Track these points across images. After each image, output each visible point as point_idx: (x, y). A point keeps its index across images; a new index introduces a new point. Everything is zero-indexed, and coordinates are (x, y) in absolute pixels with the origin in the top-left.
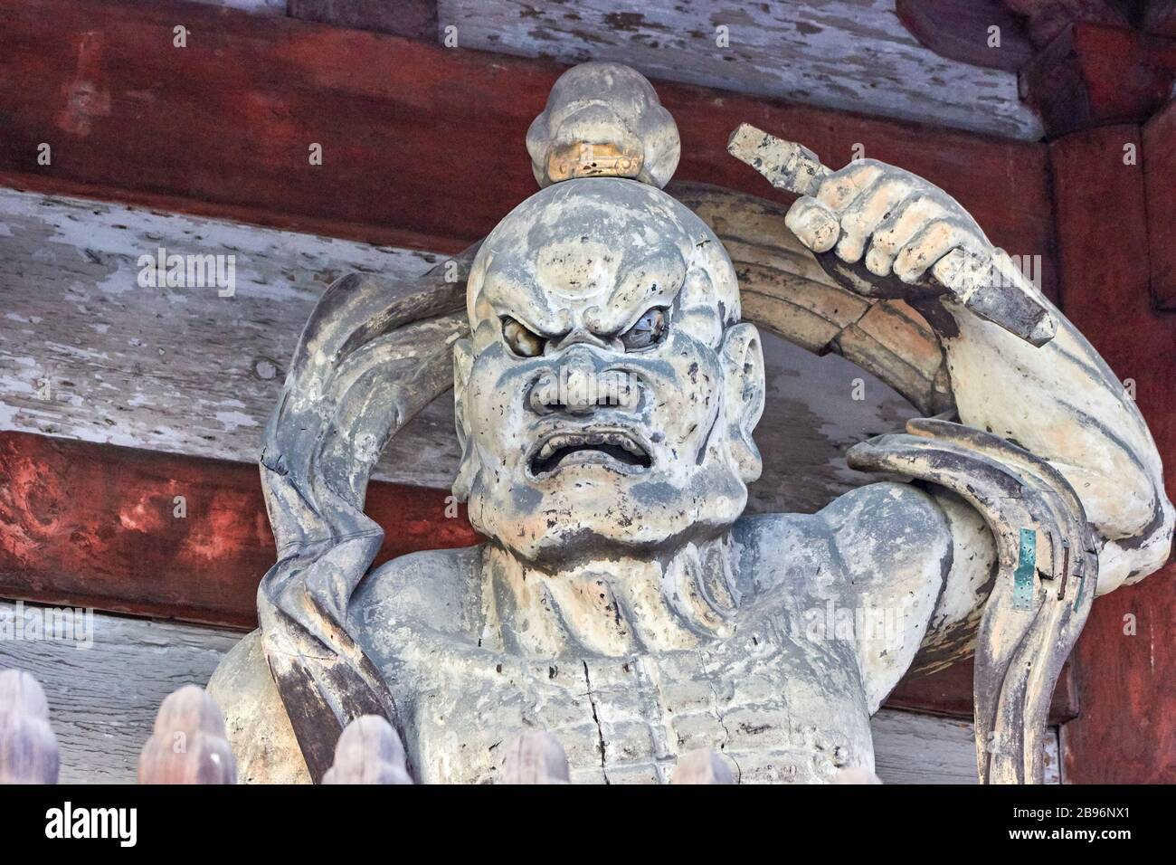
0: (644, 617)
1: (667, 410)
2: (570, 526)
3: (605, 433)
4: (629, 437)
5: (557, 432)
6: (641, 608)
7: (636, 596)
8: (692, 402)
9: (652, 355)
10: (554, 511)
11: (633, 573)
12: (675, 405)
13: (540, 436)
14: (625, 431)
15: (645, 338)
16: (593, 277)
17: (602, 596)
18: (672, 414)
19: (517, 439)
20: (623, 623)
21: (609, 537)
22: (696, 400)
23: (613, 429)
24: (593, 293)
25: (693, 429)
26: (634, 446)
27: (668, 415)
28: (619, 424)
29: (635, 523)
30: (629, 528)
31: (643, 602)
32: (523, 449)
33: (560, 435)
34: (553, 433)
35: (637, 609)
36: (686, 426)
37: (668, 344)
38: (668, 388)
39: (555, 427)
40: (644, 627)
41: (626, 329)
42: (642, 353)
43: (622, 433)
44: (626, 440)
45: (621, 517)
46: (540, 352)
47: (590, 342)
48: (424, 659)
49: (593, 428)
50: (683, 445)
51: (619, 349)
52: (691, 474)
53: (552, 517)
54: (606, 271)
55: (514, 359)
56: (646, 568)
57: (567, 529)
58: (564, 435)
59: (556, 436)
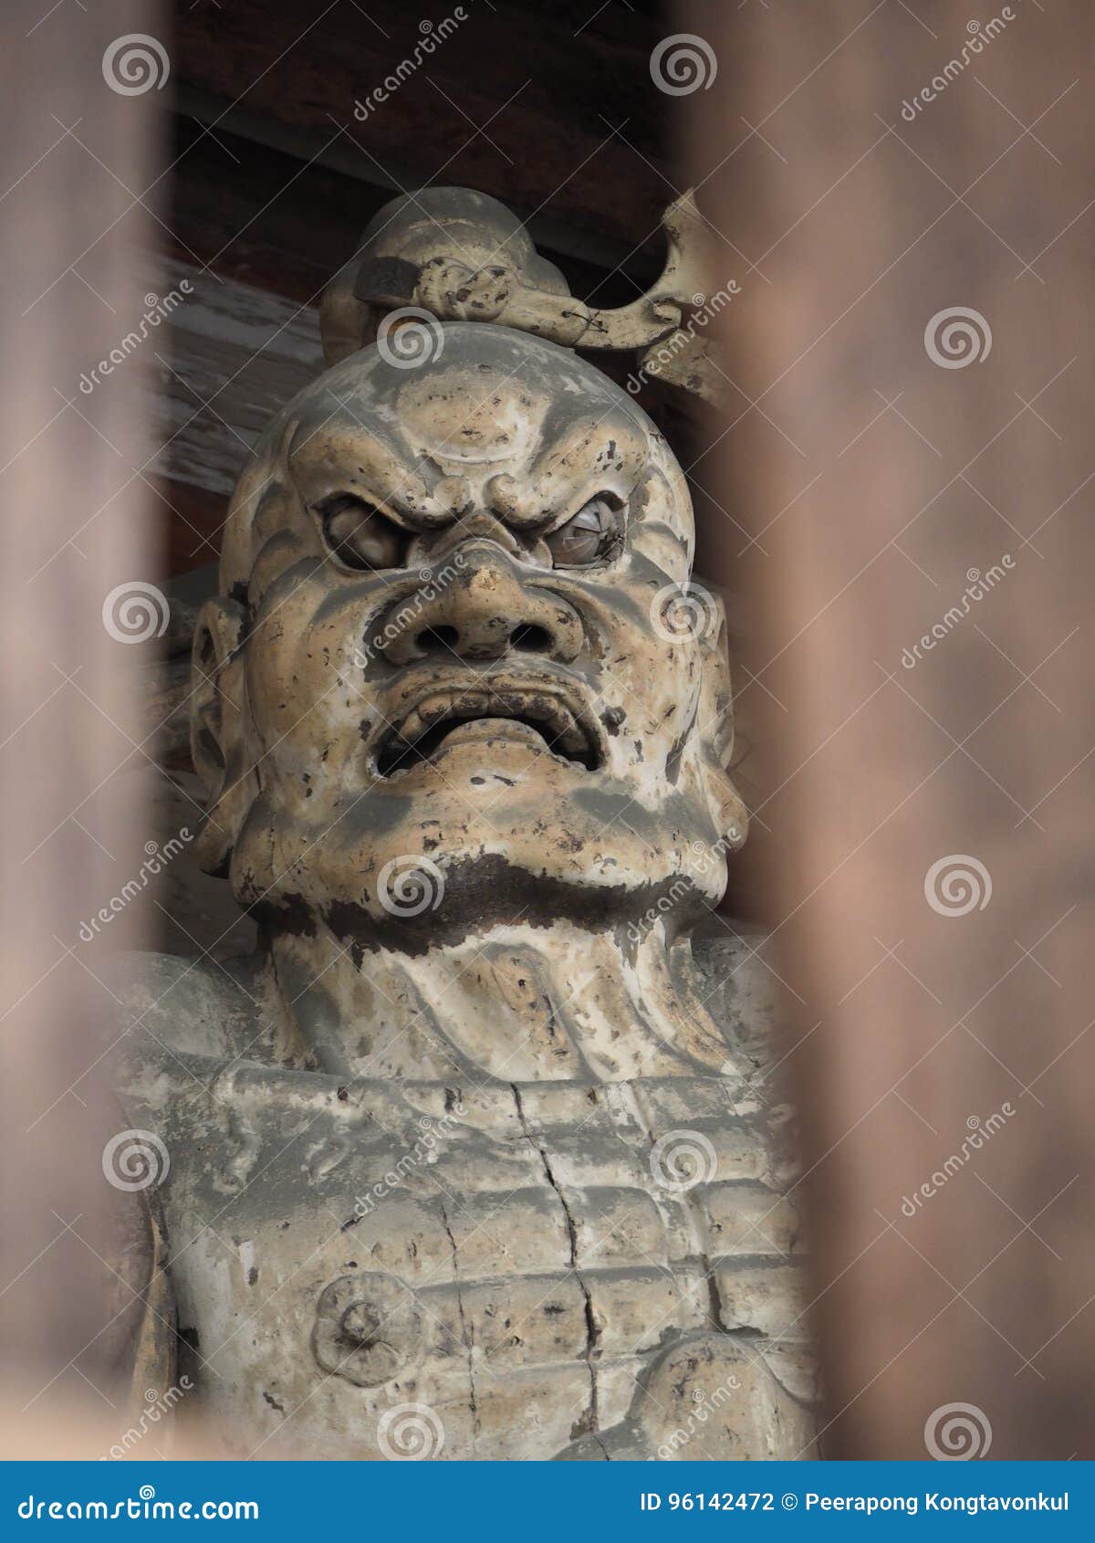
0: (593, 1032)
1: (630, 669)
2: (466, 849)
3: (527, 691)
4: (568, 705)
5: (439, 686)
6: (587, 1016)
7: (575, 996)
8: (669, 664)
9: (598, 577)
10: (435, 823)
11: (571, 952)
12: (643, 662)
13: (405, 696)
14: (562, 691)
15: (590, 544)
16: (503, 425)
17: (521, 983)
18: (637, 677)
19: (354, 709)
20: (561, 1036)
21: (538, 873)
22: (676, 662)
23: (542, 686)
24: (502, 452)
25: (670, 712)
26: (572, 723)
27: (632, 678)
28: (553, 677)
29: (588, 846)
30: (577, 856)
31: (590, 1006)
32: (366, 725)
33: (442, 692)
34: (430, 688)
35: (580, 1018)
36: (659, 703)
37: (623, 563)
38: (632, 631)
39: (436, 677)
40: (595, 1049)
41: (560, 521)
42: (582, 571)
43: (557, 695)
44: (562, 711)
45: (562, 834)
46: (400, 561)
47: (496, 536)
48: (180, 1089)
49: (507, 681)
50: (653, 739)
51: (543, 561)
52: (663, 795)
53: (431, 832)
54: (526, 419)
55: (346, 575)
56: (596, 943)
57: (460, 854)
58: (453, 691)
59: (436, 694)
